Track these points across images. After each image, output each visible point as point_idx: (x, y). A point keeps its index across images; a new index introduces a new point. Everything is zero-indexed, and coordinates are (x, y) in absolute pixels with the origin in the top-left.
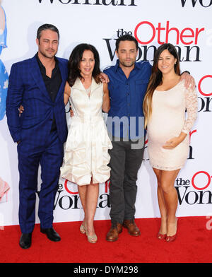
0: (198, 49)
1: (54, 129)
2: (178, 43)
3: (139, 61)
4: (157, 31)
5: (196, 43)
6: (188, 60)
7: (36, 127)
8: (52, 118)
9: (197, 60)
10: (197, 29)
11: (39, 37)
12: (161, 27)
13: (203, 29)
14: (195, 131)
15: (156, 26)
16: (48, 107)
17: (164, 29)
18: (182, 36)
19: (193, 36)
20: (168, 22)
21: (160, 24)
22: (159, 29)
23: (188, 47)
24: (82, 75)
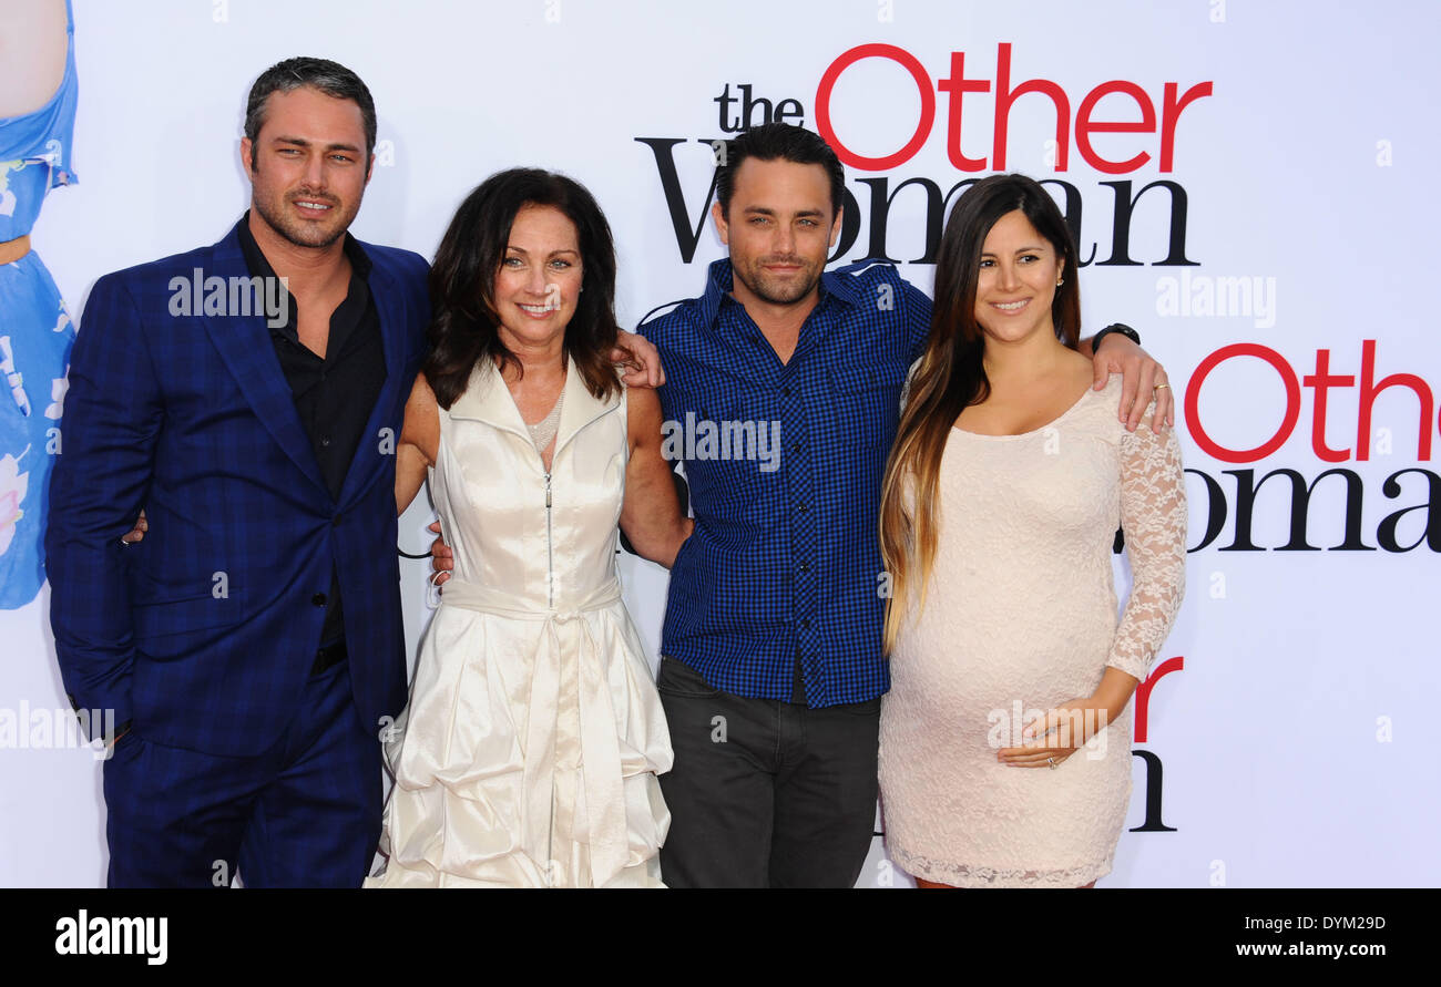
0: (1179, 198)
1: (334, 654)
2: (1062, 165)
3: (845, 261)
4: (942, 100)
5: (1166, 165)
6: (1120, 256)
7: (227, 644)
8: (325, 587)
9: (1177, 256)
10: (1170, 89)
11: (254, 126)
12: (968, 75)
13: (1204, 89)
14: (1175, 664)
15: (939, 71)
16: (303, 524)
17: (982, 86)
18: (1085, 127)
19: (1147, 126)
20: (1004, 51)
21: (958, 60)
22: (958, 85)
23: (1122, 190)
24: (511, 342)
